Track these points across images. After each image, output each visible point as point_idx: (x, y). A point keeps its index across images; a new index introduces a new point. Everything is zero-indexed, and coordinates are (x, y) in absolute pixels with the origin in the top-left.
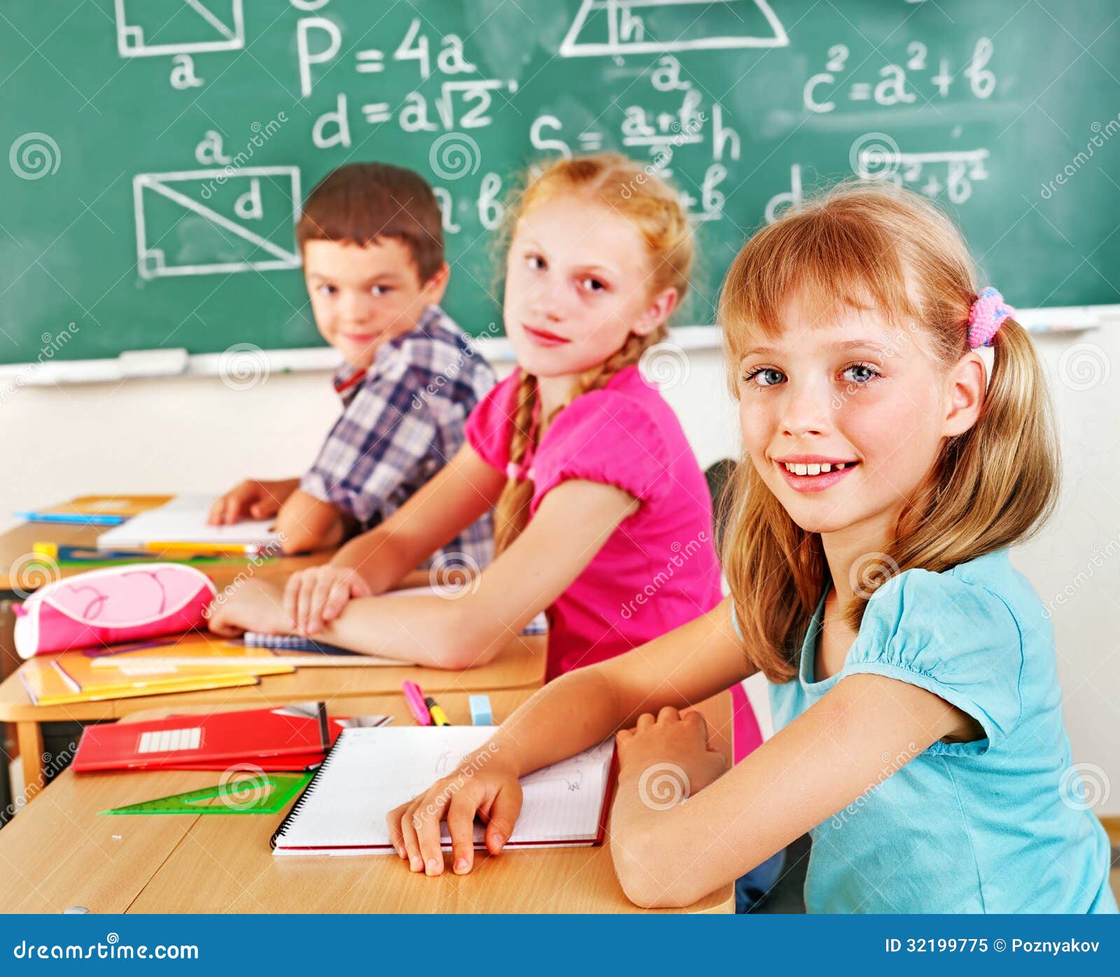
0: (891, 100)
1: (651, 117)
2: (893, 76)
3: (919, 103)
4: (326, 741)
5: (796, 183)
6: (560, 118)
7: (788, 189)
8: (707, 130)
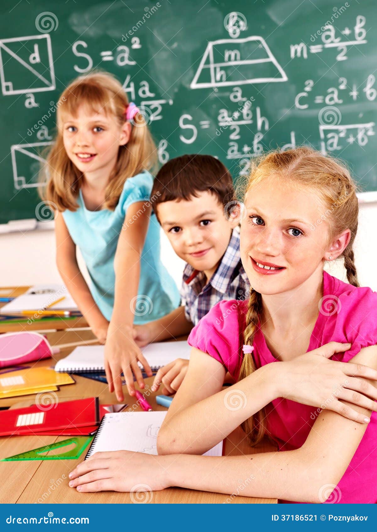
0: (332, 103)
1: (230, 113)
2: (333, 92)
3: (344, 104)
4: (98, 420)
5: (293, 140)
6: (192, 116)
7: (290, 142)
8: (254, 118)
